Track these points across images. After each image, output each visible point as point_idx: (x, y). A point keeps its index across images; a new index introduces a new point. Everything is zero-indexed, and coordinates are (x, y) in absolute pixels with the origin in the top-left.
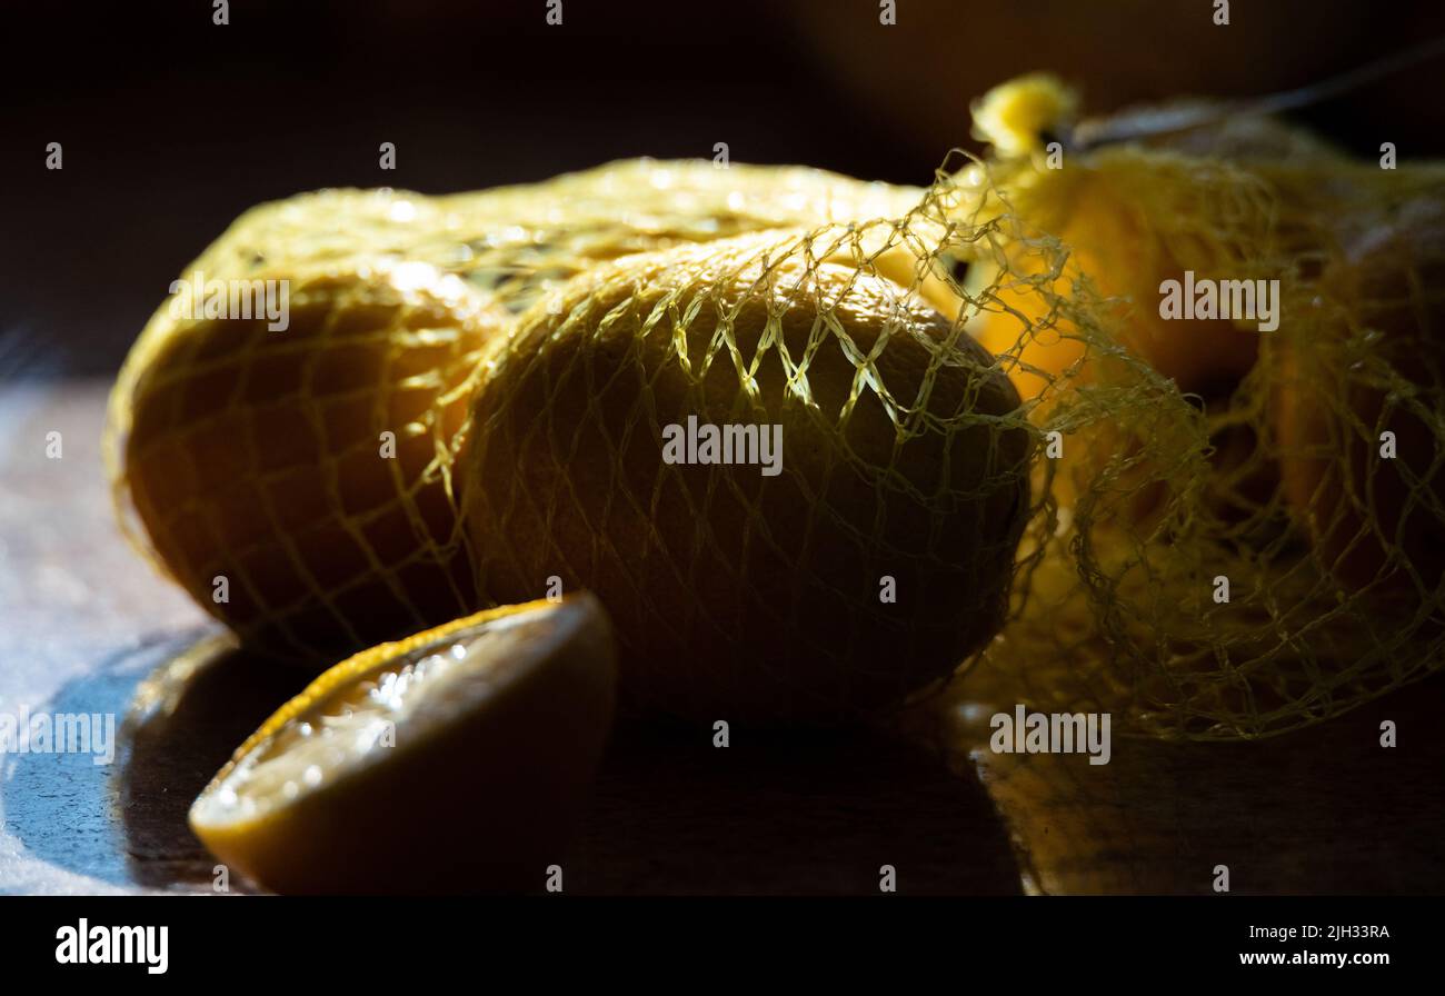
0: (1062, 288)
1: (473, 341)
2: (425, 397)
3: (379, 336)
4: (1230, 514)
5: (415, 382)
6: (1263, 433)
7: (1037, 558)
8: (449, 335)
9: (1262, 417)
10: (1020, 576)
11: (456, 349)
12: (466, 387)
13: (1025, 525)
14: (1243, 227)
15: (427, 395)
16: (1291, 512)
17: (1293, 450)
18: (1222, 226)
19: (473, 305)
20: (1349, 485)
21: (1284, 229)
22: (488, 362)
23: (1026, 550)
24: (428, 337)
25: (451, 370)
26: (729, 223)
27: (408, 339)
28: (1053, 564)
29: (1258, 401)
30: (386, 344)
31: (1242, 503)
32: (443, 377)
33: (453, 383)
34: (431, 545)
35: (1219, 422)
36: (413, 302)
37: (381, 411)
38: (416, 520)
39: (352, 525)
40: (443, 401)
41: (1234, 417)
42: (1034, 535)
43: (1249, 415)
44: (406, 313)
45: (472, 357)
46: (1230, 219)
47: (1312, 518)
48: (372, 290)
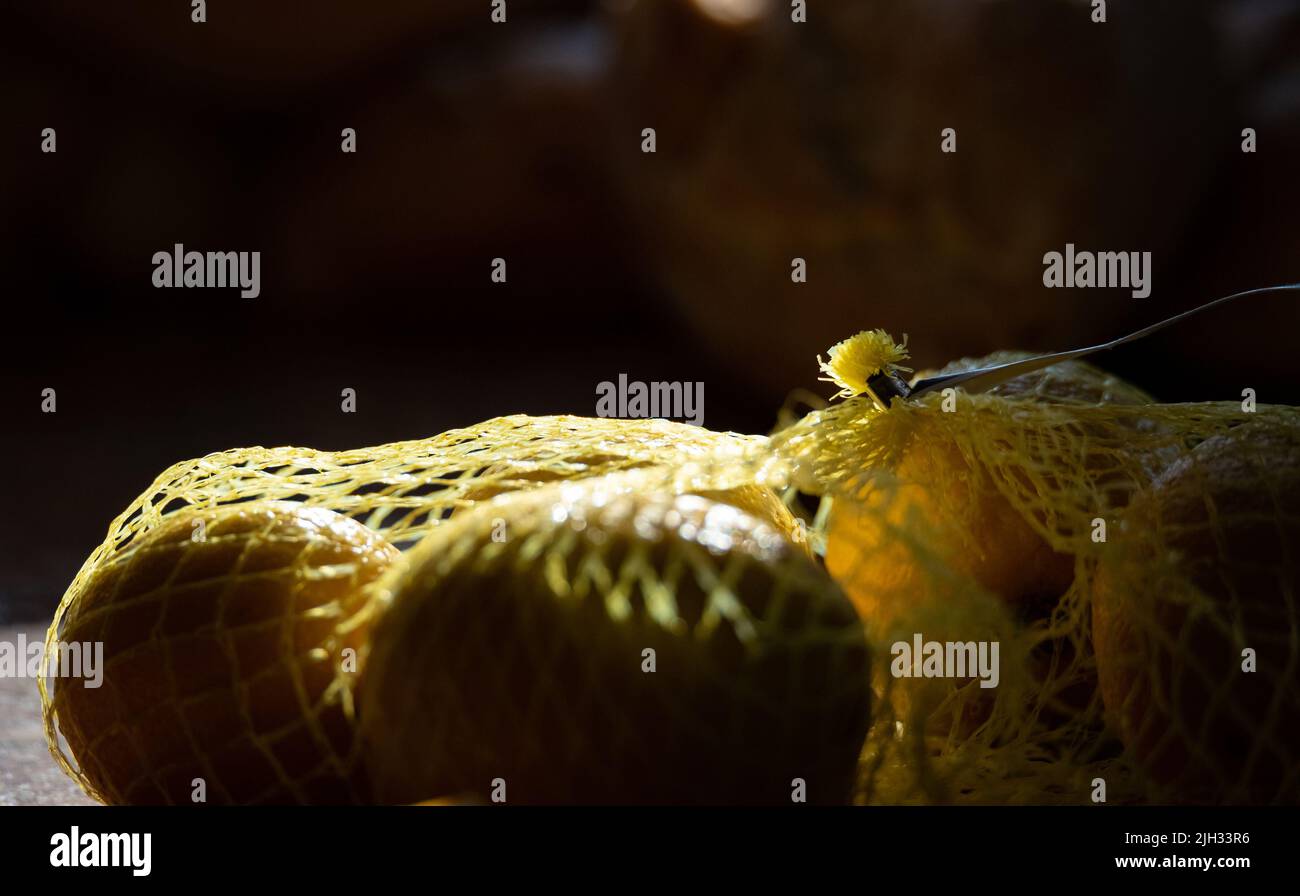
0: (897, 516)
1: (369, 573)
2: (327, 625)
3: (286, 571)
4: (1051, 719)
5: (318, 612)
6: (1079, 645)
7: (879, 762)
8: (348, 569)
9: (1078, 632)
10: (864, 777)
11: (354, 581)
12: (364, 615)
13: (866, 730)
14: (1058, 461)
15: (328, 624)
16: (1105, 717)
17: (1106, 661)
18: (1038, 459)
19: (369, 540)
20: (1157, 691)
21: (1094, 461)
22: (383, 591)
23: (868, 754)
24: (329, 571)
25: (351, 600)
26: (596, 462)
27: (311, 574)
28: (894, 765)
29: (1075, 616)
30: (291, 576)
31: (1060, 707)
32: (342, 606)
33: (351, 612)
34: (333, 759)
35: (1041, 636)
36: (315, 538)
37: (287, 638)
38: (319, 736)
39: (261, 742)
40: (344, 628)
41: (1053, 632)
42: (876, 738)
43: (1067, 628)
44: (309, 548)
45: (369, 588)
46: (1044, 452)
47: (1125, 722)
48: (276, 530)
